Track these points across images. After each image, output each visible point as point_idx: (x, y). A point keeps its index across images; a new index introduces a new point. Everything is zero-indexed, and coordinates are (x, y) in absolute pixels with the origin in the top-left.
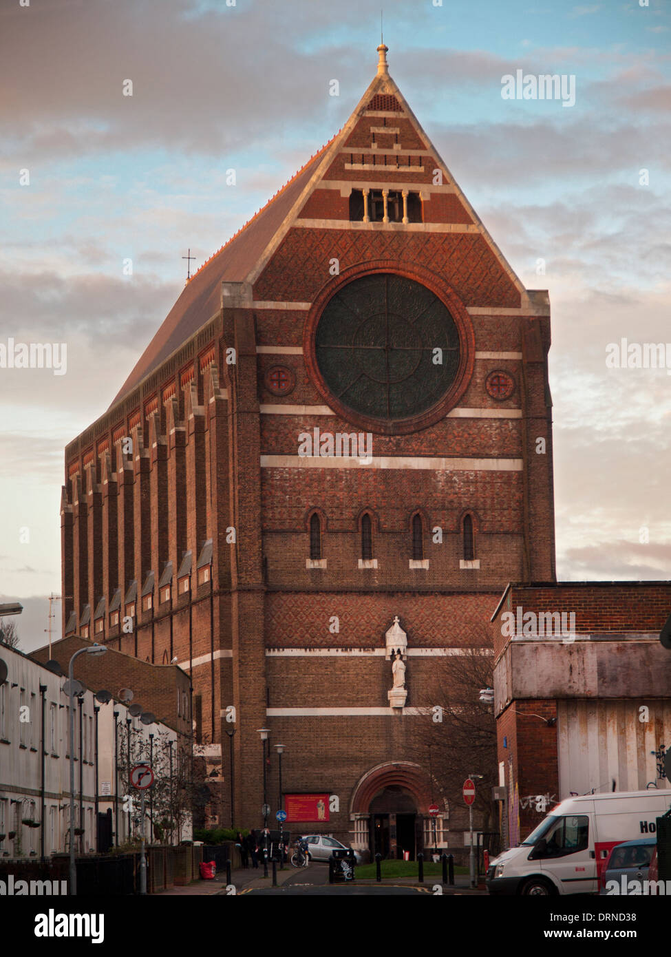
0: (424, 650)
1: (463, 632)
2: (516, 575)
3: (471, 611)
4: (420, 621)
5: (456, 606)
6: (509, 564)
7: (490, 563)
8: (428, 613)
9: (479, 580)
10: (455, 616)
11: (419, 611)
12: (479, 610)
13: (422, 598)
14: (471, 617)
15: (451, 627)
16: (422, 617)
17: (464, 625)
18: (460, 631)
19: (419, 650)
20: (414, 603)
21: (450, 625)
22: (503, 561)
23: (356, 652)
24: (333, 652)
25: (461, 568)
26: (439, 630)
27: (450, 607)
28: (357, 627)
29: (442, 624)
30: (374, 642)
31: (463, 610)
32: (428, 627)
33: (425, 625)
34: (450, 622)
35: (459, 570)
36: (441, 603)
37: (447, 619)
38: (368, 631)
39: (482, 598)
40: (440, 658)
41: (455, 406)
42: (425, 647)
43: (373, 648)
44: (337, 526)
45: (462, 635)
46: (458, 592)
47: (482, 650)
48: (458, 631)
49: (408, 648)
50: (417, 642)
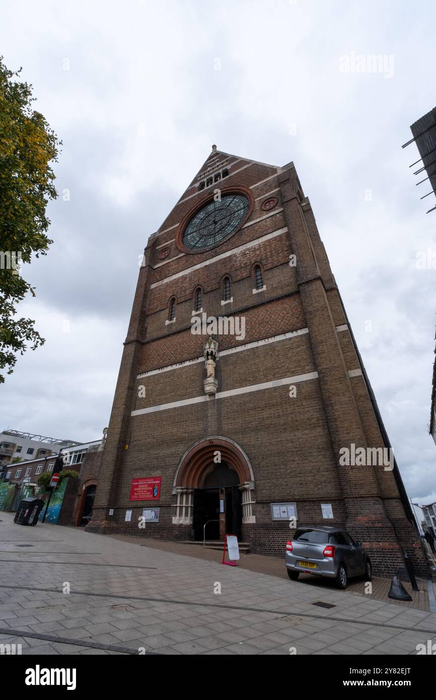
0: (230, 350)
2: (292, 284)
3: (262, 315)
5: (251, 316)
6: (288, 280)
7: (274, 284)
9: (266, 295)
10: (251, 322)
14: (263, 319)
15: (248, 330)
18: (256, 330)
19: (227, 351)
22: (283, 279)
23: (187, 363)
25: (254, 293)
27: (247, 318)
28: (189, 348)
30: (198, 354)
31: (257, 317)
34: (248, 327)
35: (253, 295)
38: (195, 348)
39: (270, 305)
40: (242, 352)
41: (245, 223)
42: (231, 348)
43: (197, 358)
44: (183, 299)
45: (258, 333)
46: (252, 307)
47: (273, 338)
48: (254, 331)
49: (219, 351)
50: (226, 346)
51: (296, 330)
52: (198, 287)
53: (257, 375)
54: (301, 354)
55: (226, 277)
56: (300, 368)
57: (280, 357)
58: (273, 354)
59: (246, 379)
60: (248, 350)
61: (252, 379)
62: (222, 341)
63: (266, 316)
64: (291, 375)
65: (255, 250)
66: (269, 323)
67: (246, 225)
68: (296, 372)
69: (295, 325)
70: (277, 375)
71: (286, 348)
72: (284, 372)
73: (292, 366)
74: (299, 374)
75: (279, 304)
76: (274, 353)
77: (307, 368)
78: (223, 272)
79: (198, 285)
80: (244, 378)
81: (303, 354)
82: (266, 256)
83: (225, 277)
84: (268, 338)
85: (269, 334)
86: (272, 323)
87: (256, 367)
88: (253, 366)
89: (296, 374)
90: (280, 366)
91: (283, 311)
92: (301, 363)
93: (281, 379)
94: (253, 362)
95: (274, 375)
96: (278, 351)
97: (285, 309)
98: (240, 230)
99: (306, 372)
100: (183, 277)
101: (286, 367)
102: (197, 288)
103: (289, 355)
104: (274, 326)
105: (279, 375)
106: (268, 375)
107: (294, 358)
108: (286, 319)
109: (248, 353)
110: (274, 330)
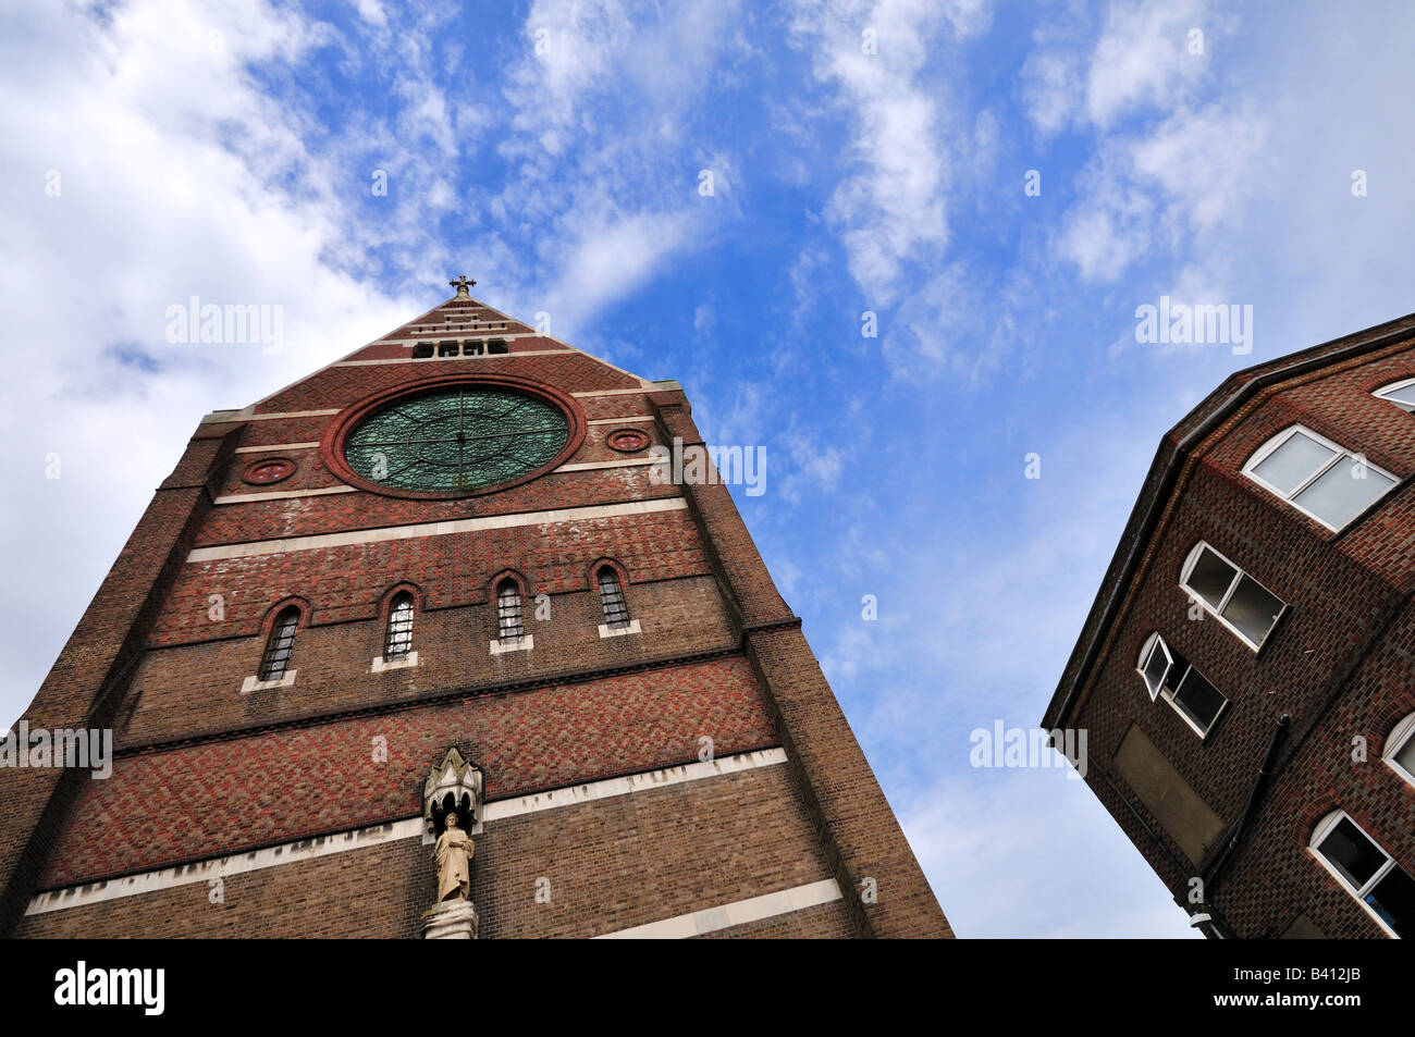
0: (530, 799)
1: (625, 743)
2: (718, 630)
3: (637, 700)
4: (516, 742)
5: (601, 698)
6: (700, 617)
7: (662, 621)
8: (535, 722)
9: (644, 648)
10: (601, 716)
11: (513, 723)
12: (655, 696)
13: (520, 698)
14: (639, 711)
15: (594, 739)
16: (522, 734)
17: (625, 729)
18: (619, 742)
19: (518, 802)
20: (502, 709)
21: (591, 735)
22: (687, 615)
23: (337, 845)
24: (266, 859)
25: (602, 637)
26: (566, 751)
27: (586, 703)
28: (351, 784)
29: (572, 737)
30: (392, 808)
31: (618, 702)
32: (539, 749)
33: (529, 746)
34: (590, 729)
35: (599, 640)
36: (565, 699)
37: (584, 724)
38: (379, 785)
39: (657, 675)
40: (575, 809)
41: (563, 464)
42: (534, 791)
43: (387, 824)
44: (335, 616)
45: (625, 749)
46: (601, 673)
47: (678, 770)
48: (613, 744)
49: (486, 802)
50: (511, 785)
51: (748, 752)
52: (402, 587)
53: (637, 893)
54: (772, 824)
55: (508, 578)
56: (778, 869)
57: (710, 830)
58: (685, 821)
59: (596, 907)
60: (598, 804)
61: (619, 906)
62: (495, 767)
63: (651, 704)
64: (754, 891)
65: (596, 529)
66: (661, 723)
67: (566, 468)
68: (768, 879)
69: (741, 739)
70: (707, 892)
71: (726, 804)
72: (731, 882)
73: (754, 862)
74: (778, 885)
75: (685, 675)
76: (690, 817)
77: (798, 867)
78: (498, 564)
79: (403, 583)
80: (587, 902)
81: (780, 823)
82: (632, 549)
83: (502, 576)
84: (662, 769)
85: (664, 758)
86: (670, 727)
87: (632, 862)
88: (620, 859)
89: (770, 887)
90: (713, 860)
91: (700, 696)
92: (777, 853)
93: (722, 904)
94: (616, 843)
95: (698, 891)
96: (701, 811)
97: (705, 691)
98: (550, 473)
99: (800, 880)
100: (340, 550)
101: (733, 863)
102: (397, 590)
103: (738, 824)
104: (677, 734)
105: (716, 892)
106: (678, 892)
107: (753, 836)
108: (712, 719)
109: (599, 814)
110: (680, 745)
